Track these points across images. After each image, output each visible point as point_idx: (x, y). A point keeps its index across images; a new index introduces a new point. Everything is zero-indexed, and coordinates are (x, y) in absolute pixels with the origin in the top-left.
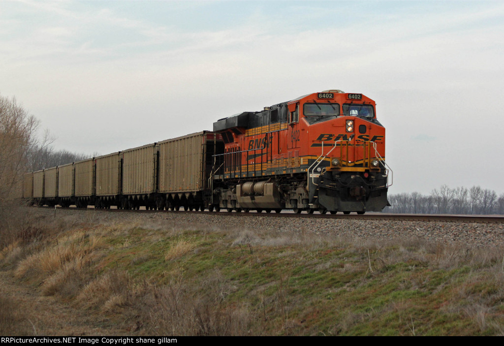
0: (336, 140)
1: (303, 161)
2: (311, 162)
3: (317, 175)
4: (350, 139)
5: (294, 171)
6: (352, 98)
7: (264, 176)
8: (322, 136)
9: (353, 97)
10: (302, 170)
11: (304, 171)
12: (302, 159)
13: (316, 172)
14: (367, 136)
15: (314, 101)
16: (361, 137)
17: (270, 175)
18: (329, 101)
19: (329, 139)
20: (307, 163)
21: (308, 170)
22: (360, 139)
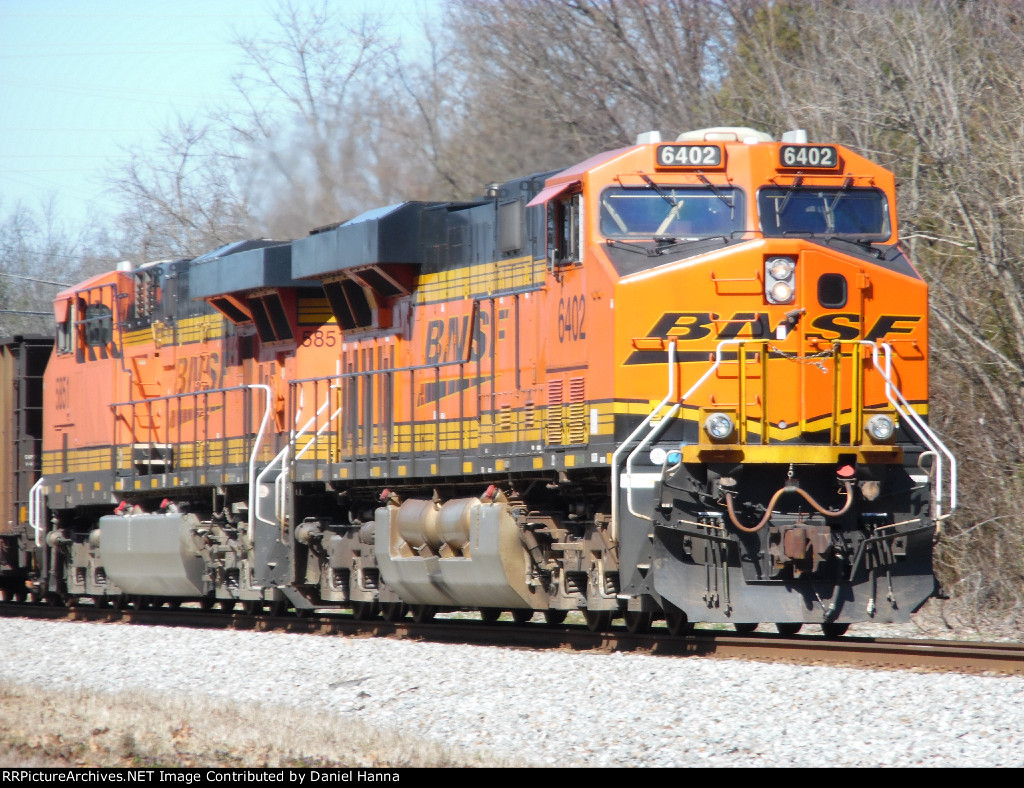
0: (722, 336)
1: (597, 423)
2: (625, 424)
3: (648, 481)
4: (781, 332)
5: (570, 461)
6: (798, 163)
7: (470, 478)
8: (669, 321)
9: (804, 160)
10: (594, 458)
11: (603, 460)
12: (594, 412)
13: (644, 464)
14: (854, 318)
15: (646, 178)
16: (824, 323)
17: (490, 471)
18: (703, 179)
19: (697, 332)
20: (610, 430)
21: (612, 460)
22: (822, 332)
